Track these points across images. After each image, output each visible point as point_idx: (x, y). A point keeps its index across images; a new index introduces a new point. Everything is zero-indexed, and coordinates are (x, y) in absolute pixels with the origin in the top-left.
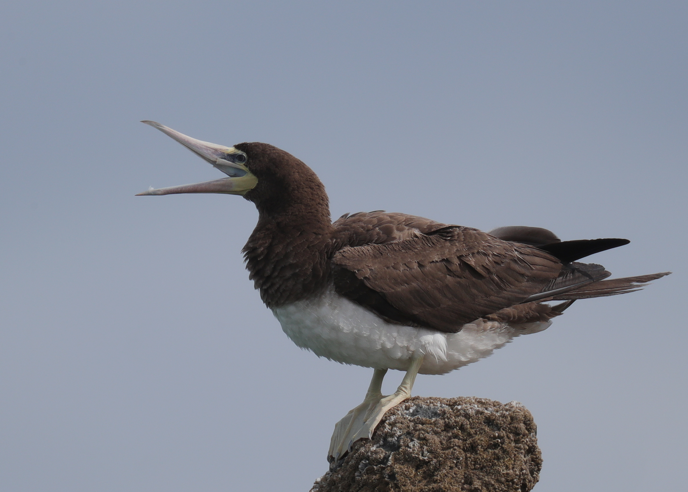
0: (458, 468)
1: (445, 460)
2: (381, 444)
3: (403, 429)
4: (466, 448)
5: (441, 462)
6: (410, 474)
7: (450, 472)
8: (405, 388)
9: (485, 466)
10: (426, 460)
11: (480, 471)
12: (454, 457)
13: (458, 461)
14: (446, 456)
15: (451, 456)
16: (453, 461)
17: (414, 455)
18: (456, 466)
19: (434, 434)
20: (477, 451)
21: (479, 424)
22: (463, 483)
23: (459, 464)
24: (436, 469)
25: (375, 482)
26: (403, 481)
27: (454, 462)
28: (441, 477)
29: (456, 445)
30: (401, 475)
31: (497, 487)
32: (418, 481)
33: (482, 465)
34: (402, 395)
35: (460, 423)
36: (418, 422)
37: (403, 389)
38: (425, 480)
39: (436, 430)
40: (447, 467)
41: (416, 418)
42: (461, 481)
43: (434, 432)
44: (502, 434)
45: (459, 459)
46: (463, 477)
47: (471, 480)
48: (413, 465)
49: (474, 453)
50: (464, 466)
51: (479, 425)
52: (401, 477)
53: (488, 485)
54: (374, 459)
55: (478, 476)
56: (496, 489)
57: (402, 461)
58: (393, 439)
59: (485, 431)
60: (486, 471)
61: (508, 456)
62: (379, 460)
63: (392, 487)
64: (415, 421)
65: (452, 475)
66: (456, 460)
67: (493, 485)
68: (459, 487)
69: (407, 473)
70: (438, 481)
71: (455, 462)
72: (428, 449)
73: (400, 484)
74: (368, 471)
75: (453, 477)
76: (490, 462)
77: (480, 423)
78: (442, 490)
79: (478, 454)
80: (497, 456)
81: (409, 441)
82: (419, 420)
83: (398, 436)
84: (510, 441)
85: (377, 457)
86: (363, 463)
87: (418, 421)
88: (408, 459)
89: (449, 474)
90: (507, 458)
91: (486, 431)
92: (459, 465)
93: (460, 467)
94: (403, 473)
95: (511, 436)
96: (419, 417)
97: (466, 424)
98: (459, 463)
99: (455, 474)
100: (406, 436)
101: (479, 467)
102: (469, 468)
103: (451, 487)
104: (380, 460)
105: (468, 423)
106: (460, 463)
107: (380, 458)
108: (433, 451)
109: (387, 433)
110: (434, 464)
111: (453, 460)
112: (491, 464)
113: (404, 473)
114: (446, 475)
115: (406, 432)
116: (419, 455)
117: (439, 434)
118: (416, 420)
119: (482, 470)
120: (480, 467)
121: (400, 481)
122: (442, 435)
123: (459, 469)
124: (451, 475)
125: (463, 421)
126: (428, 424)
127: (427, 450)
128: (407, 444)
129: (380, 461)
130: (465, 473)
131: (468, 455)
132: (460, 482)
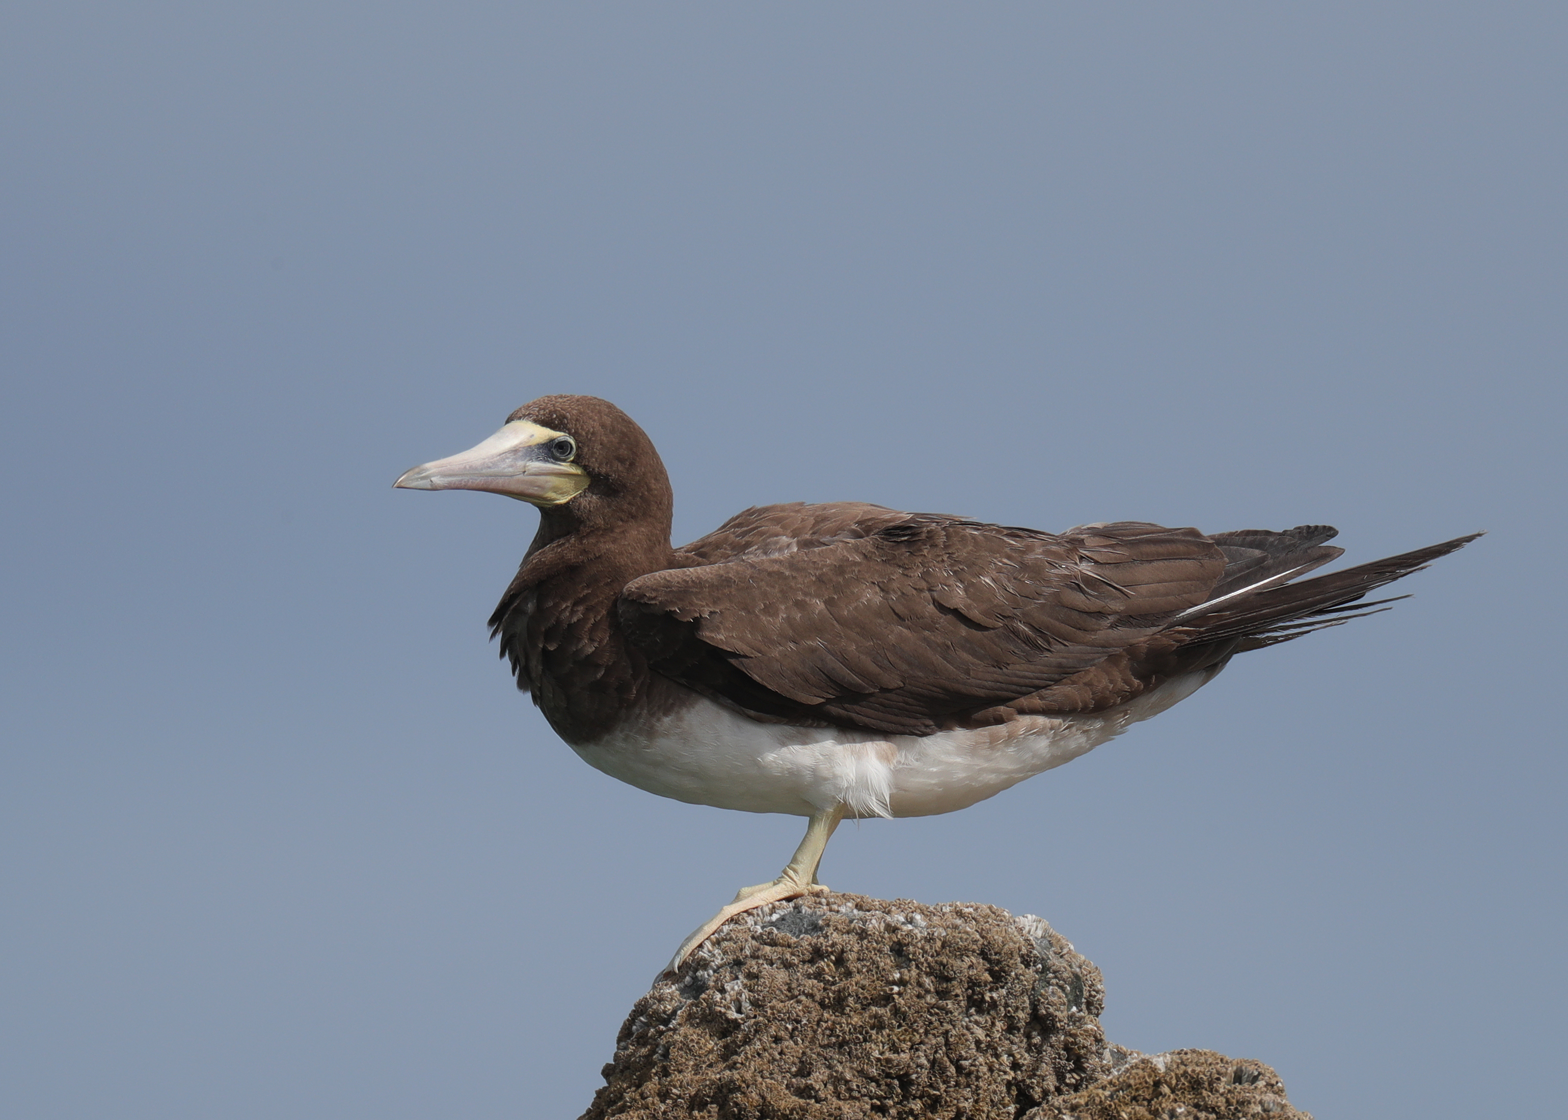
0: (794, 1042)
1: (769, 1021)
2: (686, 983)
3: (730, 953)
4: (827, 1001)
5: (760, 1026)
6: (701, 1048)
7: (771, 1048)
8: (795, 871)
9: (849, 1041)
10: (740, 1021)
11: (837, 1050)
12: (789, 1018)
13: (797, 1028)
14: (773, 1014)
15: (784, 1013)
16: (785, 1026)
17: (718, 1009)
18: (792, 1037)
19: (782, 966)
20: (844, 1009)
21: (876, 952)
22: (794, 1073)
23: (797, 1033)
24: (747, 1040)
25: (639, 1063)
26: (681, 1062)
27: (787, 1028)
28: (747, 1058)
29: (804, 992)
30: (681, 1049)
31: (855, 1087)
32: (707, 1064)
33: (841, 1038)
34: (785, 885)
35: (839, 947)
36: (769, 940)
37: (791, 873)
38: (724, 1063)
39: (787, 959)
40: (767, 1036)
41: (766, 931)
42: (789, 1068)
43: (782, 963)
44: (906, 975)
45: (798, 1022)
46: (797, 1060)
47: (810, 1068)
48: (714, 1029)
49: (839, 1013)
50: (808, 1039)
51: (876, 954)
52: (678, 1052)
53: (839, 1080)
54: (653, 1012)
55: (828, 1062)
56: (852, 1090)
57: (698, 1020)
58: (704, 974)
59: (878, 968)
60: (848, 1050)
61: (904, 1024)
62: (662, 1017)
63: (655, 1074)
64: (763, 937)
65: (773, 1054)
66: (793, 1023)
67: (847, 1082)
68: (784, 1083)
69: (694, 1046)
70: (739, 1065)
71: (790, 1027)
72: (751, 998)
73: (672, 1068)
74: (640, 1040)
75: (774, 1060)
76: (861, 1034)
77: (879, 951)
78: (735, 1084)
79: (845, 1014)
80: (879, 1021)
81: (728, 978)
82: (770, 937)
83: (715, 967)
84: (923, 993)
85: (658, 1010)
86: (641, 1021)
87: (768, 938)
88: (709, 1017)
89: (768, 1052)
90: (900, 1026)
91: (880, 968)
92: (798, 1036)
93: (799, 1039)
94: (684, 1044)
95: (927, 981)
96: (773, 929)
97: (850, 950)
98: (798, 1031)
99: (781, 1053)
100: (731, 968)
101: (834, 1043)
102: (816, 1043)
103: (760, 1079)
104: (666, 1016)
105: (855, 949)
106: (801, 1031)
107: (664, 1012)
108: (760, 1003)
109: (700, 960)
110: (747, 1029)
111: (786, 1023)
112: (861, 1037)
113: (688, 1046)
114: (759, 1054)
115: (734, 960)
116: (729, 1008)
117: (794, 969)
118: (765, 937)
119: (841, 1048)
120: (837, 1041)
121: (675, 1062)
122: (798, 971)
123: (796, 1043)
124: (770, 1054)
125: (846, 944)
126: (782, 946)
127: (749, 999)
128: (721, 984)
129: (665, 1018)
130: (804, 1053)
131: (826, 1015)
132: (787, 1072)
